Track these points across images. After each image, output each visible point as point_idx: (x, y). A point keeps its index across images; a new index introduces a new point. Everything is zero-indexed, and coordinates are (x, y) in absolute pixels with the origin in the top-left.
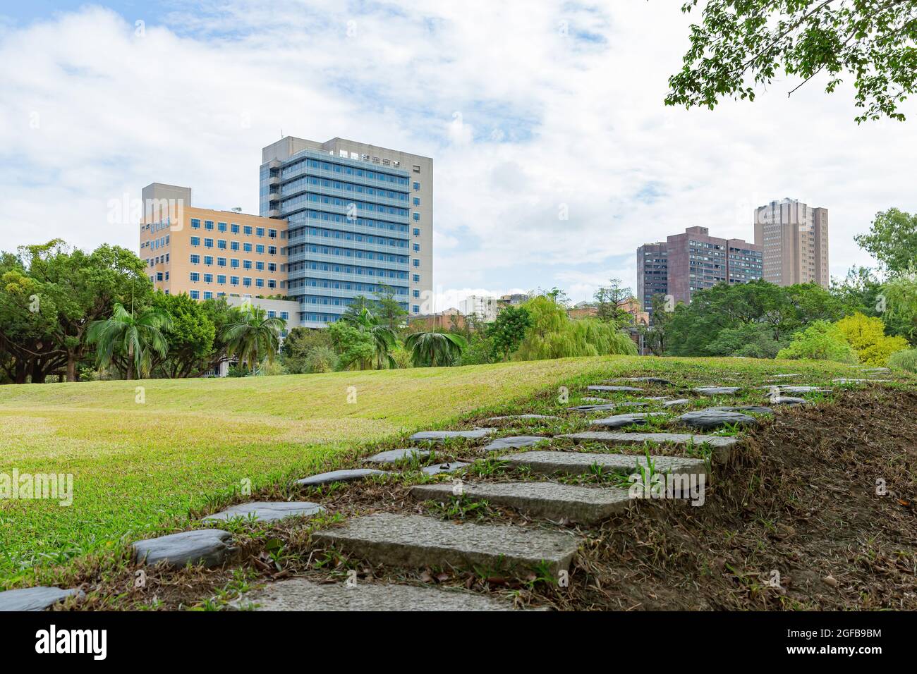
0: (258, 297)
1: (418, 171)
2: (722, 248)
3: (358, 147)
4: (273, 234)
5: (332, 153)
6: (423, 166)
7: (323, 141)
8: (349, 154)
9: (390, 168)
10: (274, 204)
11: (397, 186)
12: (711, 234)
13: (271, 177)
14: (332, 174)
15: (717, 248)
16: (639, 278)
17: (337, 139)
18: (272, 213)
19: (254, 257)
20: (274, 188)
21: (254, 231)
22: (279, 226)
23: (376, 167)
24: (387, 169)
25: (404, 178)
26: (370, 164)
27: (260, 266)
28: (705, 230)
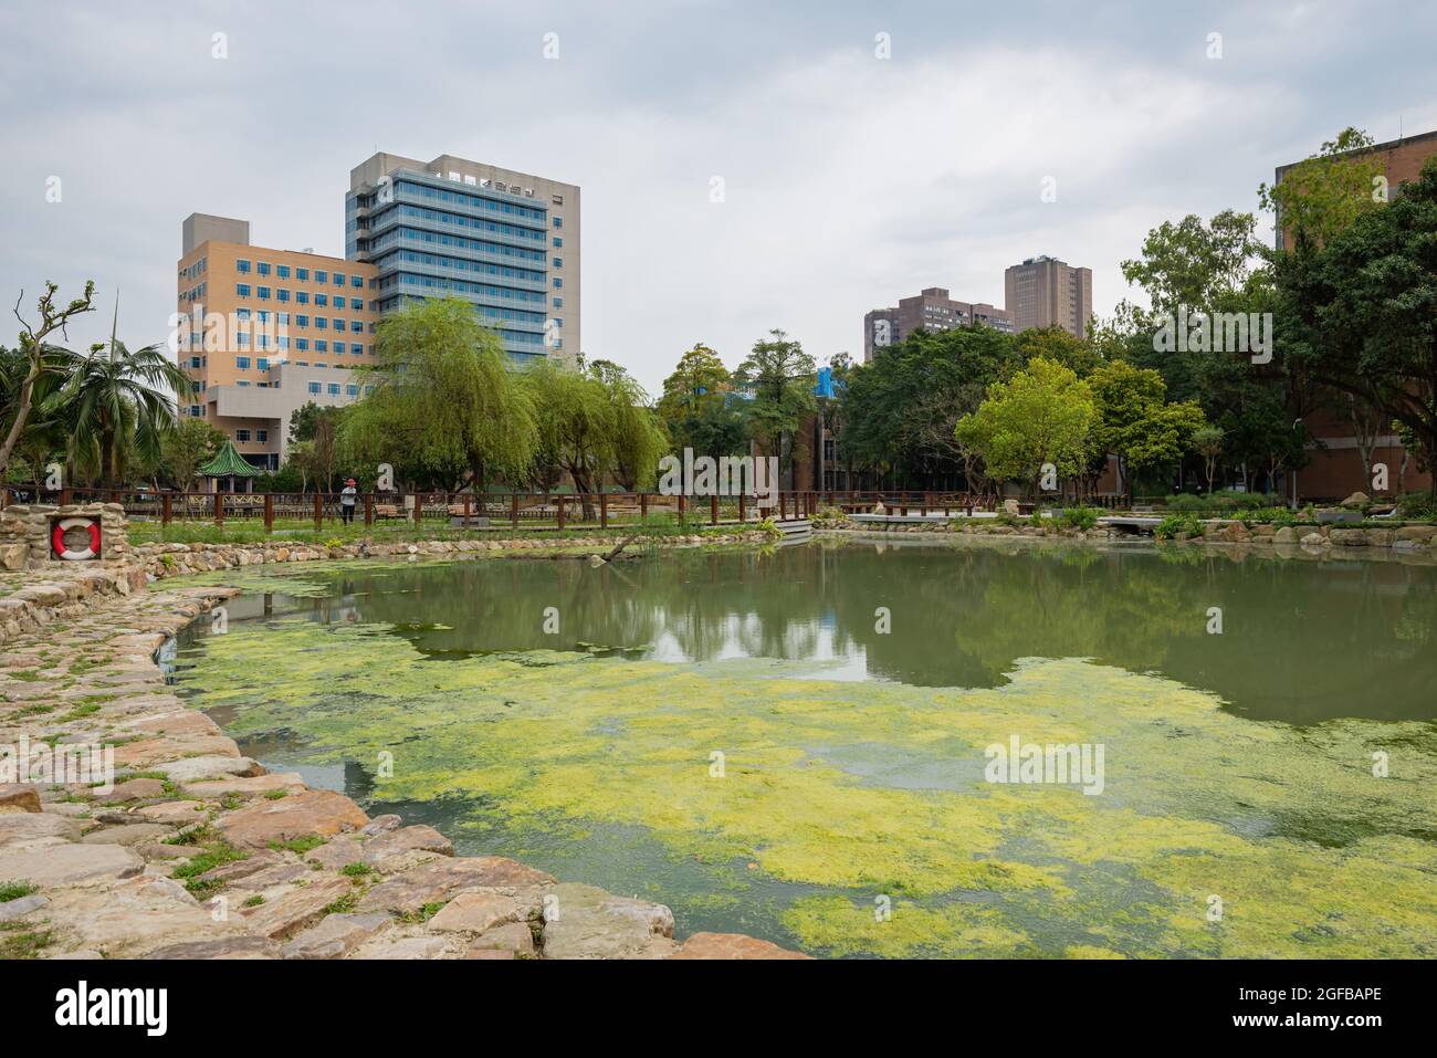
0: (337, 367)
1: (560, 203)
2: (965, 315)
3: (477, 169)
4: (358, 284)
5: (439, 175)
6: (568, 196)
7: (428, 161)
8: (462, 178)
9: (521, 198)
10: (362, 243)
11: (529, 221)
12: (952, 297)
13: (358, 207)
14: (436, 202)
15: (959, 314)
16: (866, 352)
17: (444, 157)
18: (359, 255)
19: (330, 313)
20: (362, 221)
21: (330, 278)
22: (368, 272)
23: (500, 195)
24: (515, 198)
25: (539, 212)
26: (493, 192)
27: (340, 326)
28: (945, 293)
